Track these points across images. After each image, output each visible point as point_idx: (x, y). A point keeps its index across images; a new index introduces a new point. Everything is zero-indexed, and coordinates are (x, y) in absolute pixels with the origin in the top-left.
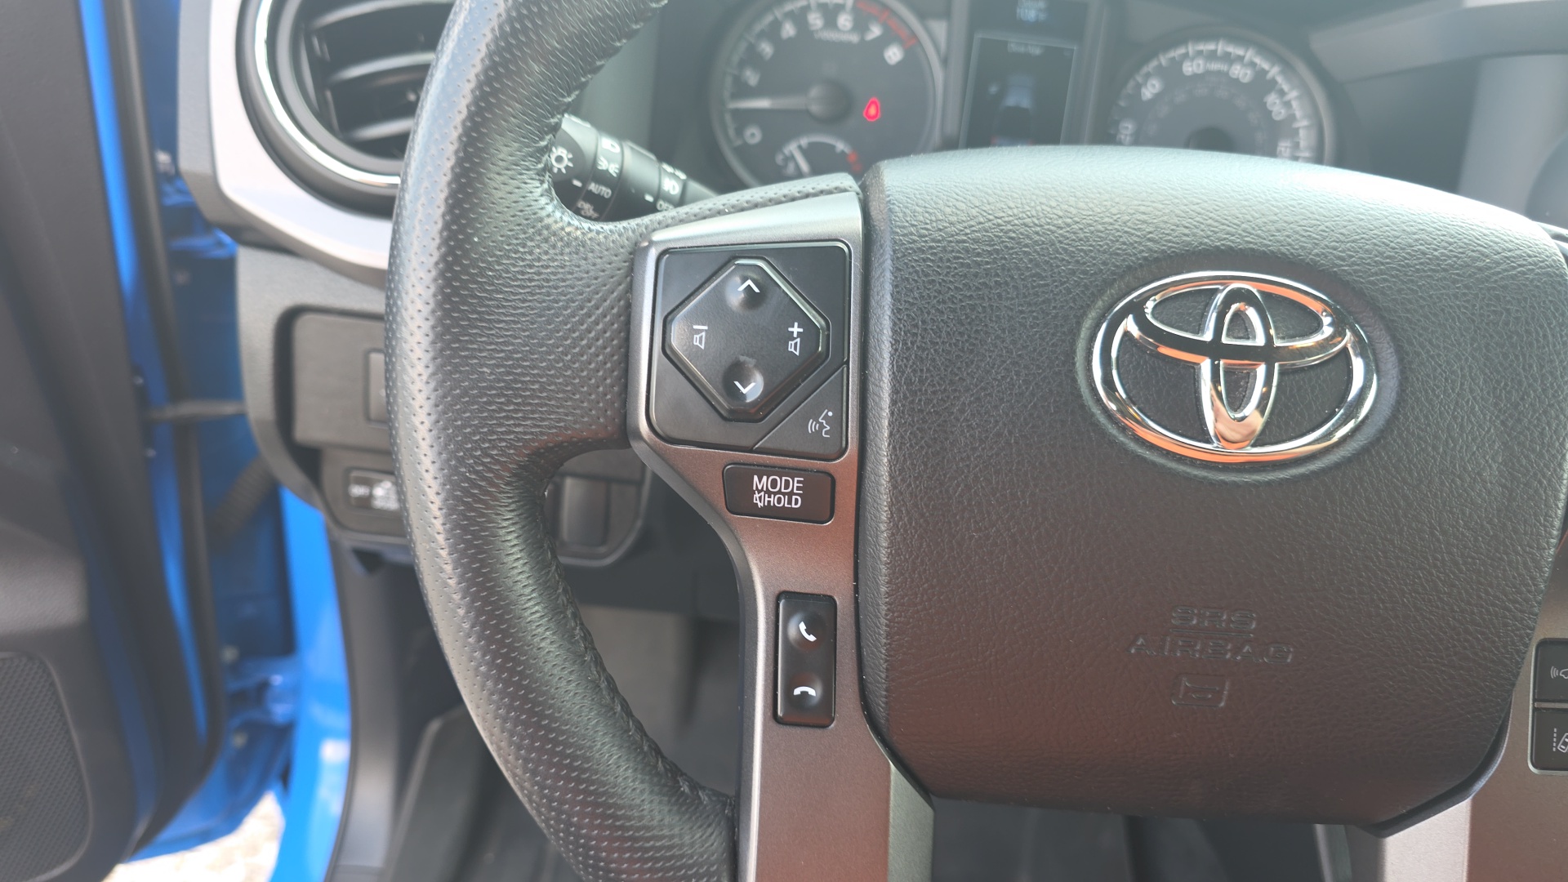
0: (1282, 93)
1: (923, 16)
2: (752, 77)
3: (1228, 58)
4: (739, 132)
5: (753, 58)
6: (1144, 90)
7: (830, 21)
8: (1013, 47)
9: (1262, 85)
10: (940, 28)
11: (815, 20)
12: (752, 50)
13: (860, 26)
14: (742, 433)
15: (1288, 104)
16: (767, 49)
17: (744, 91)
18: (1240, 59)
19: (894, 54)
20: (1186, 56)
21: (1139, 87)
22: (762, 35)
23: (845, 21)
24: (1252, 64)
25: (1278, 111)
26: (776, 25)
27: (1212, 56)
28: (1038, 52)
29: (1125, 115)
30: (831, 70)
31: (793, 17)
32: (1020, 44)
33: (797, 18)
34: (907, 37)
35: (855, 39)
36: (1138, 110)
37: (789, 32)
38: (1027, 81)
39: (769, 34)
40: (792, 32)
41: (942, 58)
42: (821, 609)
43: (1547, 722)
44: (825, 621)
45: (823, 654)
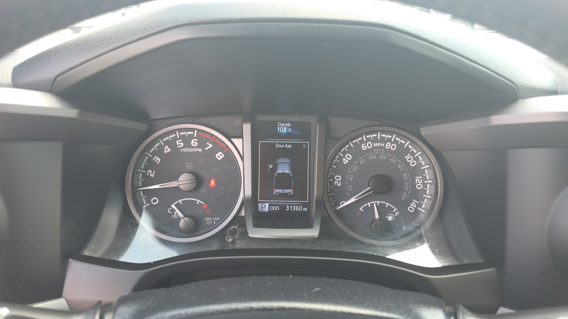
0: (413, 154)
1: (229, 138)
2: (152, 174)
3: (383, 140)
4: (148, 201)
5: (151, 165)
6: (344, 159)
7: (187, 144)
8: (278, 146)
9: (402, 151)
10: (238, 142)
11: (180, 144)
12: (151, 160)
13: (202, 144)
15: (416, 159)
16: (157, 159)
17: (148, 181)
18: (389, 140)
19: (220, 156)
20: (362, 142)
21: (341, 158)
22: (155, 153)
23: (194, 143)
24: (396, 142)
25: (412, 163)
26: (161, 148)
27: (375, 140)
28: (290, 146)
29: (336, 172)
30: (189, 166)
31: (166, 143)
32: (280, 144)
33: (172, 144)
34: (225, 147)
35: (200, 150)
36: (343, 170)
37: (167, 150)
38: (288, 161)
39: (160, 152)
40: (169, 150)
41: (242, 158)
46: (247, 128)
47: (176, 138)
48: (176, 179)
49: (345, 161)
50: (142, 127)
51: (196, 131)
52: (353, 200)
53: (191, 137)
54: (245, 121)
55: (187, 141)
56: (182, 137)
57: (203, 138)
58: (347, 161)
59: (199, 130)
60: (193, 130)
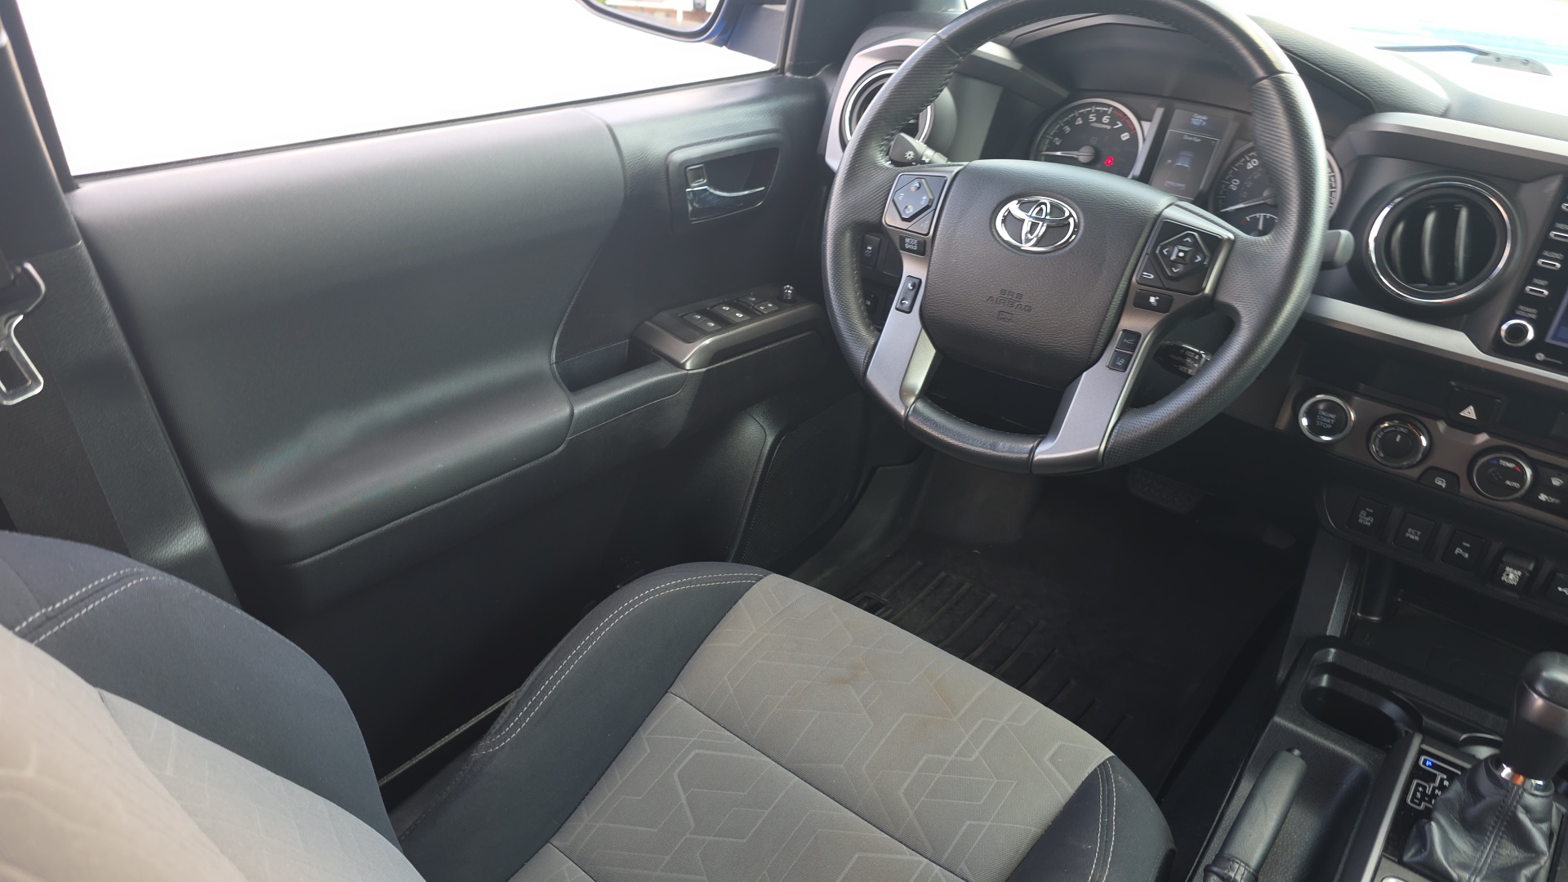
1: (1139, 119)
2: (1058, 141)
5: (1061, 133)
6: (1249, 164)
7: (1099, 120)
8: (1185, 137)
10: (1146, 125)
11: (1092, 118)
12: (1061, 129)
13: (1112, 122)
14: (905, 225)
16: (1068, 129)
17: (1053, 147)
19: (1125, 136)
21: (1246, 162)
22: (1067, 123)
23: (1106, 119)
26: (1075, 118)
28: (1198, 140)
29: (1236, 175)
30: (1094, 141)
31: (1081, 115)
32: (1190, 136)
33: (1085, 117)
34: (1132, 128)
35: (1109, 127)
36: (1243, 174)
37: (1079, 121)
38: (1189, 154)
39: (1071, 123)
40: (1081, 122)
41: (1144, 140)
42: (917, 281)
43: (1117, 355)
44: (917, 285)
45: (913, 293)
46: (1159, 113)
47: (1090, 112)
48: (1077, 149)
49: (1250, 166)
50: (1064, 93)
51: (1111, 109)
52: (1241, 206)
53: (1105, 113)
54: (1159, 106)
55: (1100, 115)
56: (1097, 112)
57: (1117, 115)
58: (1252, 167)
59: (1115, 108)
60: (1109, 106)
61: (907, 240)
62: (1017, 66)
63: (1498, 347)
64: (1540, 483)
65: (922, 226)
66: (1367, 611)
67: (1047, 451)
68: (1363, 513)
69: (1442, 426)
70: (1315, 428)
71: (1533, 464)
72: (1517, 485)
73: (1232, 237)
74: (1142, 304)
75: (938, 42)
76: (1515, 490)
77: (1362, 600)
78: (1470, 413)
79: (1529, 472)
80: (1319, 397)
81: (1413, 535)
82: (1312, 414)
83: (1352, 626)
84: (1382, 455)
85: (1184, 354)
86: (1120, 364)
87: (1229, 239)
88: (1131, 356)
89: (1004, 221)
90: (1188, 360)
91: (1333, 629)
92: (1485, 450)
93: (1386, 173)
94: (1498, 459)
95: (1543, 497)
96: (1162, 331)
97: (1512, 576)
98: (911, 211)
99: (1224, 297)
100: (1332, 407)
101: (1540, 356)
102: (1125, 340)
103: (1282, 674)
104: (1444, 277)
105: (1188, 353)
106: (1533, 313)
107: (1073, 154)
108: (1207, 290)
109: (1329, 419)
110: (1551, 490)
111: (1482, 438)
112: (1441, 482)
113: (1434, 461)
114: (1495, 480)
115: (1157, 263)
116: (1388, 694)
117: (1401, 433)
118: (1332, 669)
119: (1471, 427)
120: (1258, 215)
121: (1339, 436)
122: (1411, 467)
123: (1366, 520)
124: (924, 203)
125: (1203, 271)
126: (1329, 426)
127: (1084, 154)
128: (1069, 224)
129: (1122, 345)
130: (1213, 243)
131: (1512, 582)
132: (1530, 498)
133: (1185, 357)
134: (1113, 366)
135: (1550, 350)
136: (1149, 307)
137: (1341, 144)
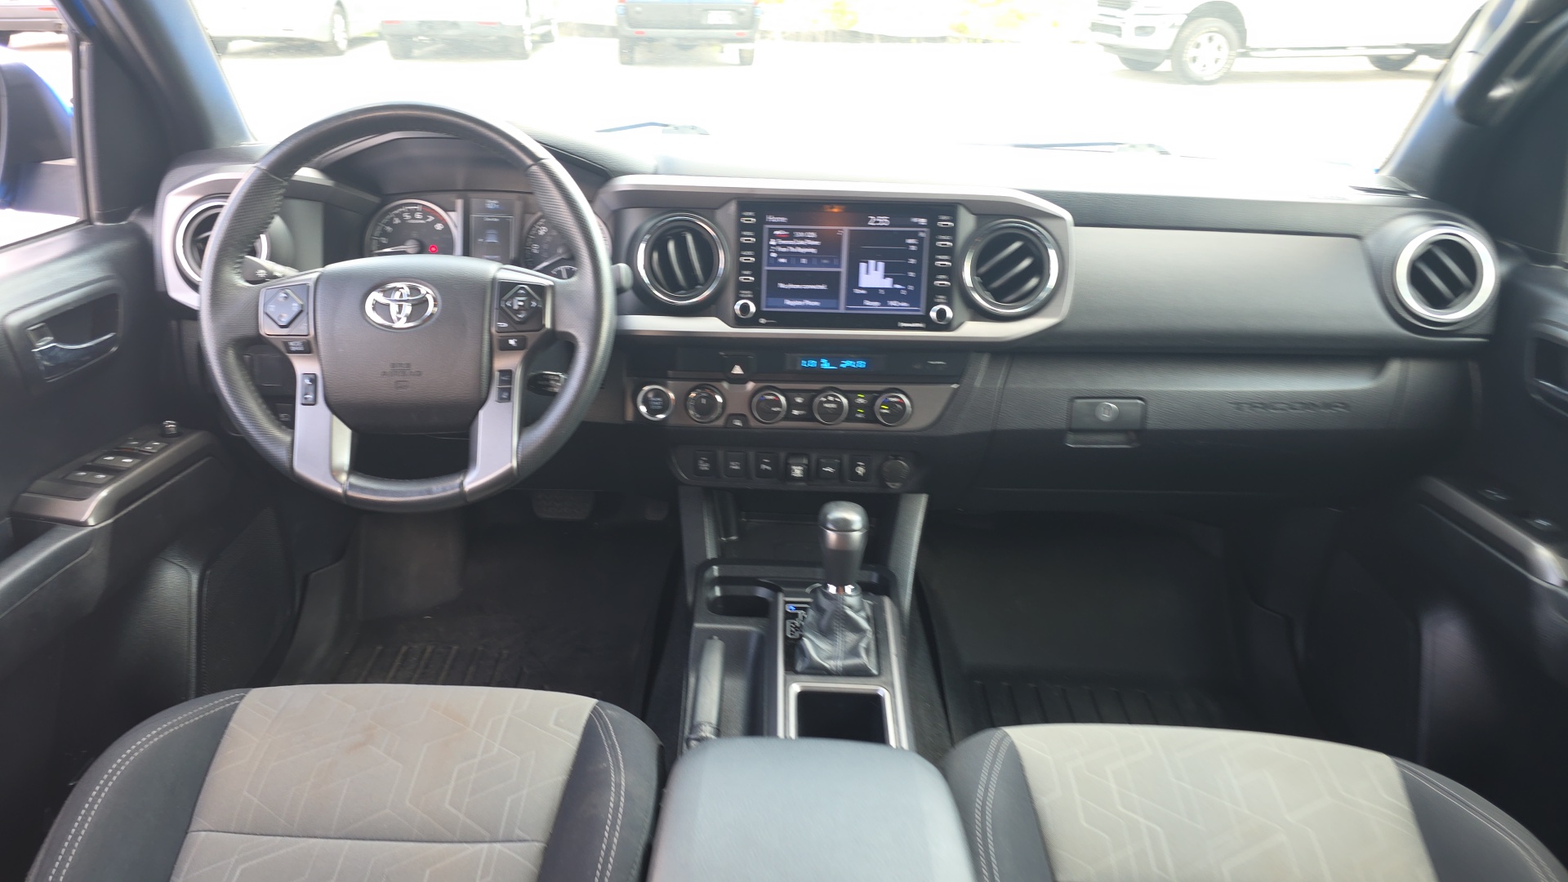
1: (446, 211)
2: (384, 240)
5: (384, 233)
6: (540, 231)
7: (413, 216)
8: (487, 219)
10: (452, 214)
11: (407, 216)
12: (383, 229)
13: (425, 218)
14: (285, 331)
16: (389, 229)
19: (439, 226)
21: (538, 230)
22: (387, 224)
23: (418, 215)
26: (392, 219)
28: (497, 220)
29: (534, 242)
30: (415, 235)
31: (398, 216)
32: (489, 218)
33: (400, 216)
34: (442, 219)
35: (422, 221)
36: (539, 240)
37: (397, 221)
38: (494, 232)
39: (390, 223)
41: (456, 226)
42: (312, 376)
43: (501, 390)
44: (314, 379)
45: (312, 388)
46: (459, 203)
47: (403, 212)
48: (402, 244)
50: (375, 200)
51: (419, 207)
52: (550, 261)
53: (416, 211)
54: (459, 198)
55: (412, 213)
56: (409, 210)
57: (427, 212)
58: (543, 233)
59: (422, 205)
60: (416, 204)
61: (291, 344)
62: (328, 183)
63: (739, 322)
64: (791, 404)
65: (300, 328)
66: (727, 535)
67: (472, 480)
68: (701, 462)
69: (725, 385)
70: (652, 412)
71: (783, 392)
72: (778, 409)
73: (552, 283)
74: (506, 348)
75: (259, 172)
76: (778, 412)
77: (722, 529)
78: (737, 370)
79: (783, 399)
80: (646, 388)
81: (735, 466)
82: (646, 402)
83: (722, 548)
84: (698, 416)
85: (547, 378)
86: (505, 396)
87: (551, 286)
88: (510, 388)
89: (374, 309)
90: (552, 382)
91: (711, 554)
92: (755, 392)
93: (634, 219)
94: (762, 397)
95: (796, 412)
96: (527, 363)
97: (797, 471)
98: (285, 320)
99: (561, 328)
100: (658, 393)
101: (763, 321)
102: (504, 378)
103: (690, 598)
104: (693, 284)
105: (552, 377)
106: (748, 293)
107: (401, 248)
108: (548, 324)
109: (657, 402)
110: (798, 406)
111: (750, 386)
112: (738, 423)
113: (730, 410)
114: (766, 410)
115: (505, 314)
116: (756, 582)
117: (704, 397)
118: (721, 581)
119: (740, 380)
120: (559, 268)
121: (668, 412)
122: (717, 418)
123: (704, 467)
124: (295, 308)
125: (539, 313)
126: (660, 407)
127: (410, 245)
128: (427, 301)
129: (502, 382)
130: (540, 290)
131: (800, 475)
132: (789, 417)
133: (548, 380)
134: (501, 400)
135: (766, 315)
136: (511, 348)
137: (598, 203)
